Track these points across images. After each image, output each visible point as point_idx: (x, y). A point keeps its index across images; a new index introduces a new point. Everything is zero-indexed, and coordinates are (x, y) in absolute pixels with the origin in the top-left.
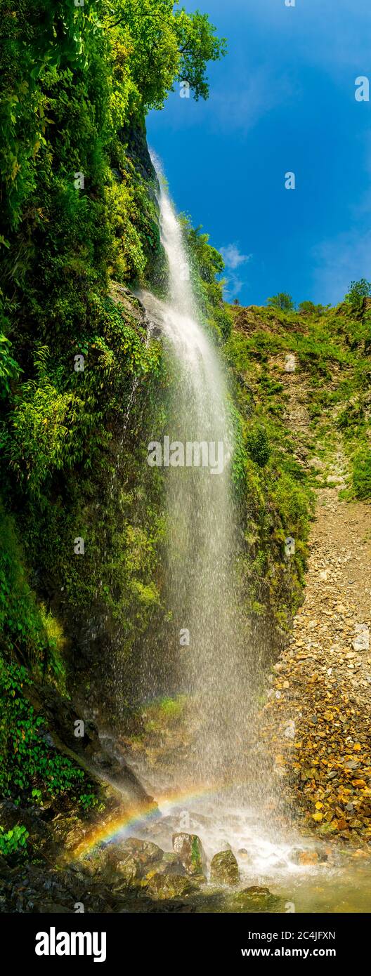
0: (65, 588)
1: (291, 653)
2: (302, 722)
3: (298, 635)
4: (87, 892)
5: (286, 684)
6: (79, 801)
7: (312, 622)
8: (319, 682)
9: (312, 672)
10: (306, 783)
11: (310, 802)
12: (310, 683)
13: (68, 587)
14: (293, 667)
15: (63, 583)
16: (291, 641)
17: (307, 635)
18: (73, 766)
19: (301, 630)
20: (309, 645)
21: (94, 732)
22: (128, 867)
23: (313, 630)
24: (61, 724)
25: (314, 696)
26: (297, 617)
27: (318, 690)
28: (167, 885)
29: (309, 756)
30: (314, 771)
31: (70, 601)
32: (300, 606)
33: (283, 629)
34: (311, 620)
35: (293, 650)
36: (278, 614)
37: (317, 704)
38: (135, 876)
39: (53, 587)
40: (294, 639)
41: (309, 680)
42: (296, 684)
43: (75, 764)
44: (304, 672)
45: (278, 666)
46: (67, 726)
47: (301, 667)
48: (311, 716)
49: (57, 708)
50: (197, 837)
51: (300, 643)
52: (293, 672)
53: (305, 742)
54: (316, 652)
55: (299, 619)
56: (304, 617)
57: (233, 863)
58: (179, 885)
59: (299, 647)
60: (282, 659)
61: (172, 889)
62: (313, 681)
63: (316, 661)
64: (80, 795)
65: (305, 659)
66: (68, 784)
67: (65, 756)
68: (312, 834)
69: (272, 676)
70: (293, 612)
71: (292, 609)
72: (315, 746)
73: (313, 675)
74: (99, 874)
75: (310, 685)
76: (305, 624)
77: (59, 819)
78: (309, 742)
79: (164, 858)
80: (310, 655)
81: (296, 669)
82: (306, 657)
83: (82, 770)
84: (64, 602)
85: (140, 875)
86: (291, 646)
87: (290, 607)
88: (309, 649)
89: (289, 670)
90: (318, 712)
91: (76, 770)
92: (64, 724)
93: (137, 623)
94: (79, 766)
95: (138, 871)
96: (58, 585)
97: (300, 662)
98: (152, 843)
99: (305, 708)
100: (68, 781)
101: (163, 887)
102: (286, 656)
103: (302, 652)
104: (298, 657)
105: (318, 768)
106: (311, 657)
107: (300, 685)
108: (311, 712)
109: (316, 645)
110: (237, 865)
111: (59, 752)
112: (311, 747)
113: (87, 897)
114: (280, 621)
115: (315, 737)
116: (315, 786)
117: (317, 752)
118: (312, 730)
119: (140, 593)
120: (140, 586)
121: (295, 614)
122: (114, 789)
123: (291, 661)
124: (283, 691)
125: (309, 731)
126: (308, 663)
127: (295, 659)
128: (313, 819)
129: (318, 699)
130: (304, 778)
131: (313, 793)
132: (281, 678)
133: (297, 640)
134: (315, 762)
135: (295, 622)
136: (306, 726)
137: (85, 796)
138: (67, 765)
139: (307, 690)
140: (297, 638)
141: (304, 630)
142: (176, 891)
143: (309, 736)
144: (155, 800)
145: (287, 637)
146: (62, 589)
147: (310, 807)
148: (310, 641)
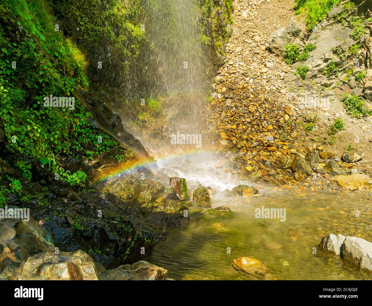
0: (80, 29)
1: (226, 69)
2: (236, 113)
3: (230, 57)
4: (127, 207)
5: (224, 89)
6: (114, 159)
7: (238, 48)
8: (244, 88)
9: (240, 81)
10: (240, 149)
11: (244, 160)
12: (239, 88)
13: (81, 27)
14: (227, 78)
15: (77, 25)
16: (225, 61)
17: (235, 57)
18: (110, 139)
19: (231, 53)
20: (238, 64)
21: (119, 120)
22: (146, 195)
23: (239, 53)
24: (100, 115)
25: (242, 97)
26: (228, 45)
27: (244, 93)
28: (169, 206)
29: (241, 133)
30: (245, 142)
31: (85, 37)
32: (230, 37)
33: (220, 53)
34: (238, 46)
35: (227, 67)
36: (217, 43)
37: (244, 101)
38: (151, 201)
39: (71, 28)
40: (227, 60)
41: (239, 86)
42: (230, 89)
43: (111, 137)
44: (235, 81)
45: (218, 78)
46: (103, 116)
47: (233, 78)
48: (241, 109)
49: (95, 103)
50: (185, 179)
51: (231, 62)
52: (228, 81)
53: (238, 125)
54: (242, 68)
55: (230, 46)
56: (233, 44)
57: (207, 194)
58: (177, 206)
59: (231, 65)
60: (220, 73)
61: (173, 208)
62: (241, 87)
63: (242, 74)
64: (115, 155)
65: (235, 73)
66: (108, 149)
67: (105, 133)
68: (247, 179)
69: (215, 84)
70: (226, 41)
71: (225, 39)
72: (244, 127)
73: (241, 83)
74: (130, 198)
75: (239, 90)
76: (234, 49)
77: (103, 168)
78: (241, 125)
79: (166, 191)
80: (238, 70)
81: (230, 80)
82: (236, 71)
83: (116, 141)
84: (81, 38)
85: (153, 200)
86: (225, 64)
87: (223, 37)
88: (237, 66)
89: (225, 80)
90: (245, 106)
91: (113, 141)
92: (101, 115)
93: (132, 51)
94: (114, 139)
95: (152, 198)
96: (74, 26)
97: (232, 75)
98: (159, 183)
99: (237, 104)
100: (108, 147)
101: (167, 207)
102: (223, 71)
103: (233, 68)
104: (231, 72)
105: (247, 140)
106: (239, 72)
107: (233, 90)
108: (241, 107)
109: (242, 64)
110: (209, 195)
111: (102, 131)
112: (241, 128)
113: (128, 210)
114: (218, 48)
115: (244, 122)
116: (246, 151)
117: (246, 131)
118: (242, 118)
119: (132, 31)
120: (132, 26)
121: (227, 42)
122: (134, 151)
123: (226, 74)
124: (223, 94)
125: (240, 118)
126: (237, 76)
127: (228, 73)
128: (247, 170)
129: (244, 98)
130: (239, 146)
131: (245, 155)
132: (220, 85)
133: (229, 60)
134: (245, 137)
135: (227, 48)
136: (238, 115)
137: (118, 155)
138: (107, 138)
139: (237, 93)
140: (229, 59)
141: (233, 53)
142: (175, 209)
143: (240, 121)
144: (155, 159)
145: (223, 58)
146: (78, 29)
147: (244, 163)
148: (237, 61)
